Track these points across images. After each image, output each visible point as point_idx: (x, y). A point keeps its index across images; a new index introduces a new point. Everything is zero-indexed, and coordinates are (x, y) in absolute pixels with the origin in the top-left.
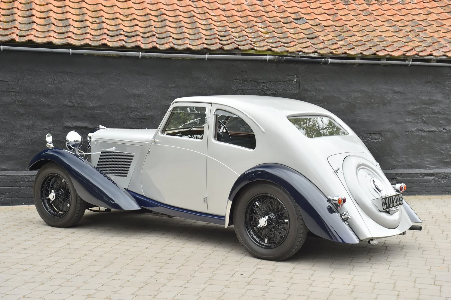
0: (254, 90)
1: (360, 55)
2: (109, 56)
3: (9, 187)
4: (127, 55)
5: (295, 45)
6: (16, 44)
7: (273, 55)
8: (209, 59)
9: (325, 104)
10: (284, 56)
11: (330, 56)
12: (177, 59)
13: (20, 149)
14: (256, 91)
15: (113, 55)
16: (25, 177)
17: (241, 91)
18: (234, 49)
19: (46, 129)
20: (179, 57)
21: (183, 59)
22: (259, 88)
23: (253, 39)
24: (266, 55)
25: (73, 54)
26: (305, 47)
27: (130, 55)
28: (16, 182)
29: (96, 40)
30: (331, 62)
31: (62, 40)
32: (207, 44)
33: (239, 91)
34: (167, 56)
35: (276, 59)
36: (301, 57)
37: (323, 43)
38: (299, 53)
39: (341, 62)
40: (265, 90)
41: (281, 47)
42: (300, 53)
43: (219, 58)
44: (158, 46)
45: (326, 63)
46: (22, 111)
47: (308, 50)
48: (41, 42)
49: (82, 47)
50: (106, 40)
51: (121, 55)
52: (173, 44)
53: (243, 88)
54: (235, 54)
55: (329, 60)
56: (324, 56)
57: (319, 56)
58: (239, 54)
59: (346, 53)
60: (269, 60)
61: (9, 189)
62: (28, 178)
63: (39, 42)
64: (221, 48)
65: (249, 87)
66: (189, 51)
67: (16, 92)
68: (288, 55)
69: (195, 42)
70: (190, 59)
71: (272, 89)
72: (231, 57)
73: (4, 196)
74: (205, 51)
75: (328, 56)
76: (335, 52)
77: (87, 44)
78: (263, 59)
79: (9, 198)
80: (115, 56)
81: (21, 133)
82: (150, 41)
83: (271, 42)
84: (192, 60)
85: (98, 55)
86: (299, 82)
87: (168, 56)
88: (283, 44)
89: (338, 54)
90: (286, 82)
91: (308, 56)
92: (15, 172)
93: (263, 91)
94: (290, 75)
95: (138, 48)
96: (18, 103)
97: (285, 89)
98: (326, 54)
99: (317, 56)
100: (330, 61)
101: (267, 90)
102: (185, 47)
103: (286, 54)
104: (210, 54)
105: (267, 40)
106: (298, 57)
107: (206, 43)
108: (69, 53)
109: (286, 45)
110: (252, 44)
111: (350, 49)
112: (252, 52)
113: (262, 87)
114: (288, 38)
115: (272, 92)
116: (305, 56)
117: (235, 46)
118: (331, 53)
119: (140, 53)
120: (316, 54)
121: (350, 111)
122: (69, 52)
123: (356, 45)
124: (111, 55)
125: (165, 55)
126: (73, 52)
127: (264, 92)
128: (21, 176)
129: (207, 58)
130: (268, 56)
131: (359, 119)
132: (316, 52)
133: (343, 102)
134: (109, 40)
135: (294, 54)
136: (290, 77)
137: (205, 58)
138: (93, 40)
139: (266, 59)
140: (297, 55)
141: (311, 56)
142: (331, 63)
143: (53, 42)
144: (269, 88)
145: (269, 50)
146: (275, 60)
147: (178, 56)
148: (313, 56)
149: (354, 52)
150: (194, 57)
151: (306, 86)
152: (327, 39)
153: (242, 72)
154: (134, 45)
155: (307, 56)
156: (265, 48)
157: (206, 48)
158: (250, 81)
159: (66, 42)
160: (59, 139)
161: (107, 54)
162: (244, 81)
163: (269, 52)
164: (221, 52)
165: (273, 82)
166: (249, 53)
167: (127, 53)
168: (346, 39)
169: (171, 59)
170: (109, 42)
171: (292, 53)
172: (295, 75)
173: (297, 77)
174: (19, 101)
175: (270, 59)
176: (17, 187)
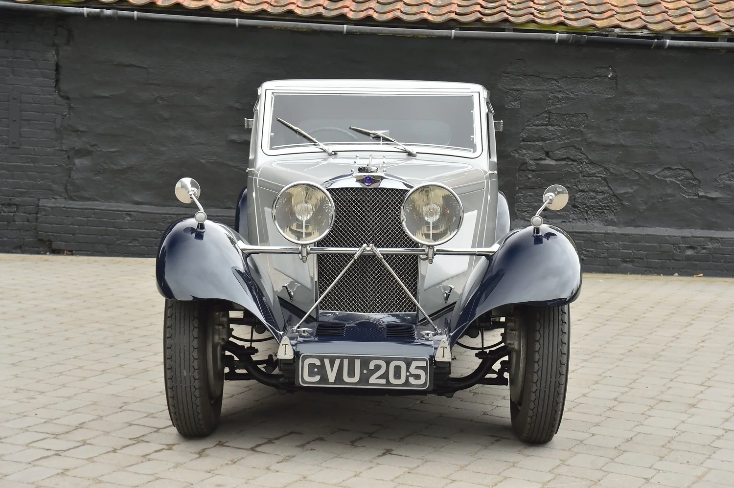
0: (537, 90)
1: (727, 34)
2: (295, 29)
3: (144, 230)
4: (324, 29)
5: (612, 16)
6: (158, 9)
7: (567, 33)
8: (457, 38)
9: (662, 118)
10: (588, 34)
11: (671, 34)
12: (404, 37)
13: (162, 173)
14: (540, 92)
15: (303, 28)
16: (167, 216)
17: (514, 92)
18: (500, 22)
19: (202, 144)
20: (408, 33)
21: (415, 38)
22: (544, 88)
23: (542, 6)
24: (555, 32)
25: (241, 26)
26: (629, 20)
27: (329, 29)
28: (155, 222)
29: (279, 5)
30: (670, 44)
31: (226, 5)
32: (457, 14)
33: (511, 91)
34: (387, 32)
35: (571, 39)
36: (619, 36)
37: (664, 14)
38: (615, 29)
39: (688, 45)
40: (556, 91)
41: (585, 19)
42: (617, 30)
43: (474, 35)
44: (375, 16)
45: (661, 47)
46: (166, 115)
47: (632, 24)
48: (193, 7)
49: (255, 16)
50: (295, 5)
51: (315, 28)
52: (402, 12)
53: (519, 87)
54: (503, 30)
55: (666, 42)
56: (660, 36)
57: (651, 35)
58: (509, 30)
59: (699, 30)
60: (559, 40)
61: (144, 233)
62: (172, 217)
63: (191, 6)
64: (479, 20)
65: (528, 86)
66: (424, 23)
67: (159, 85)
68: (596, 32)
69: (439, 10)
70: (425, 36)
71: (567, 90)
72: (495, 34)
73: (136, 243)
74: (454, 24)
75: (668, 35)
76: (679, 29)
77: (264, 11)
78: (549, 38)
79: (143, 247)
80: (304, 30)
81: (163, 149)
82: (365, 8)
83: (570, 11)
84: (430, 38)
85: (279, 28)
86: (616, 80)
87: (390, 32)
88: (589, 14)
89: (685, 32)
90: (593, 80)
91: (630, 34)
92: (154, 207)
93: (553, 93)
94: (601, 68)
95: (342, 18)
96: (160, 102)
97: (591, 91)
98: (663, 31)
99: (648, 35)
100: (667, 44)
101: (560, 92)
102: (418, 18)
103: (590, 30)
104: (461, 29)
105: (563, 8)
106: (614, 36)
107: (457, 11)
108: (234, 25)
109: (596, 16)
110: (536, 14)
111: (710, 24)
112: (532, 26)
113: (551, 86)
114: (604, 5)
115: (568, 94)
116: (625, 34)
117: (503, 17)
118: (673, 29)
119: (345, 26)
120: (645, 31)
121: (707, 131)
122: (234, 22)
123: (727, 17)
124: (298, 28)
125: (385, 29)
126: (240, 23)
127: (553, 95)
128: (162, 214)
129: (453, 35)
130: (557, 34)
131: (724, 144)
132: (645, 27)
133: (696, 115)
134: (300, 5)
135: (606, 31)
136: (599, 71)
137: (449, 35)
138: (275, 4)
139: (553, 38)
140: (610, 33)
141: (636, 34)
142: (671, 47)
143: (213, 7)
144: (561, 88)
145: (561, 23)
146: (569, 40)
147: (406, 32)
148: (640, 34)
149: (715, 28)
150: (432, 34)
151: (628, 85)
152: (676, 7)
153: (517, 61)
154: (337, 13)
155: (628, 34)
156: (554, 21)
157: (453, 20)
158: (531, 75)
159: (232, 7)
160: (220, 160)
161: (292, 26)
162: (520, 75)
163: (561, 28)
164: (479, 25)
165: (569, 78)
166: (528, 28)
167: (325, 26)
168: (711, 6)
169: (394, 36)
170: (300, 9)
171: (603, 29)
172: (610, 67)
173: (613, 71)
174: (162, 98)
175: (560, 38)
176: (156, 230)
